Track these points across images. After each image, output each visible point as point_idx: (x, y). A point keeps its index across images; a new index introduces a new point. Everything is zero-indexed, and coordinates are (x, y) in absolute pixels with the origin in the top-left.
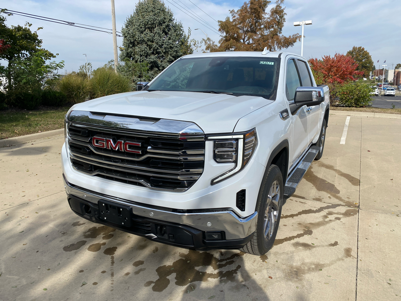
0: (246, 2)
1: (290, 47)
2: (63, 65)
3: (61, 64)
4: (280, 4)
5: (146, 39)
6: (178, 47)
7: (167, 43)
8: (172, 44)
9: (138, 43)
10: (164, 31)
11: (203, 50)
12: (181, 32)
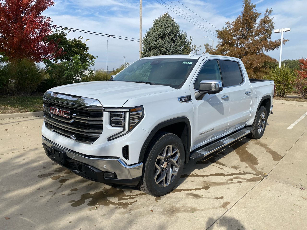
0: (240, 15)
1: (275, 50)
2: (94, 63)
3: (93, 62)
4: (268, 15)
5: (158, 46)
6: (181, 51)
7: (173, 48)
8: (177, 49)
9: (153, 49)
10: (172, 40)
11: (203, 53)
12: (186, 40)
